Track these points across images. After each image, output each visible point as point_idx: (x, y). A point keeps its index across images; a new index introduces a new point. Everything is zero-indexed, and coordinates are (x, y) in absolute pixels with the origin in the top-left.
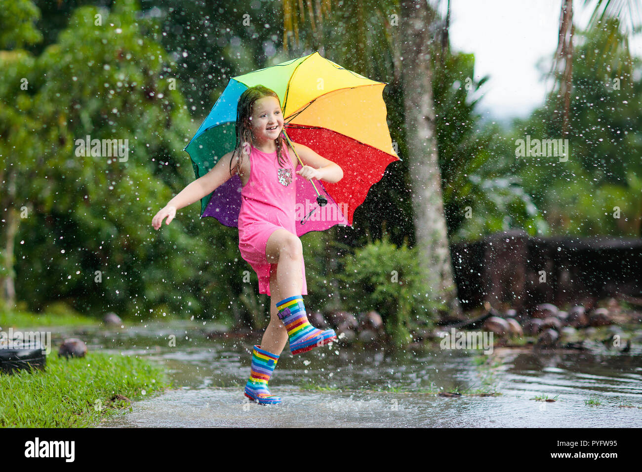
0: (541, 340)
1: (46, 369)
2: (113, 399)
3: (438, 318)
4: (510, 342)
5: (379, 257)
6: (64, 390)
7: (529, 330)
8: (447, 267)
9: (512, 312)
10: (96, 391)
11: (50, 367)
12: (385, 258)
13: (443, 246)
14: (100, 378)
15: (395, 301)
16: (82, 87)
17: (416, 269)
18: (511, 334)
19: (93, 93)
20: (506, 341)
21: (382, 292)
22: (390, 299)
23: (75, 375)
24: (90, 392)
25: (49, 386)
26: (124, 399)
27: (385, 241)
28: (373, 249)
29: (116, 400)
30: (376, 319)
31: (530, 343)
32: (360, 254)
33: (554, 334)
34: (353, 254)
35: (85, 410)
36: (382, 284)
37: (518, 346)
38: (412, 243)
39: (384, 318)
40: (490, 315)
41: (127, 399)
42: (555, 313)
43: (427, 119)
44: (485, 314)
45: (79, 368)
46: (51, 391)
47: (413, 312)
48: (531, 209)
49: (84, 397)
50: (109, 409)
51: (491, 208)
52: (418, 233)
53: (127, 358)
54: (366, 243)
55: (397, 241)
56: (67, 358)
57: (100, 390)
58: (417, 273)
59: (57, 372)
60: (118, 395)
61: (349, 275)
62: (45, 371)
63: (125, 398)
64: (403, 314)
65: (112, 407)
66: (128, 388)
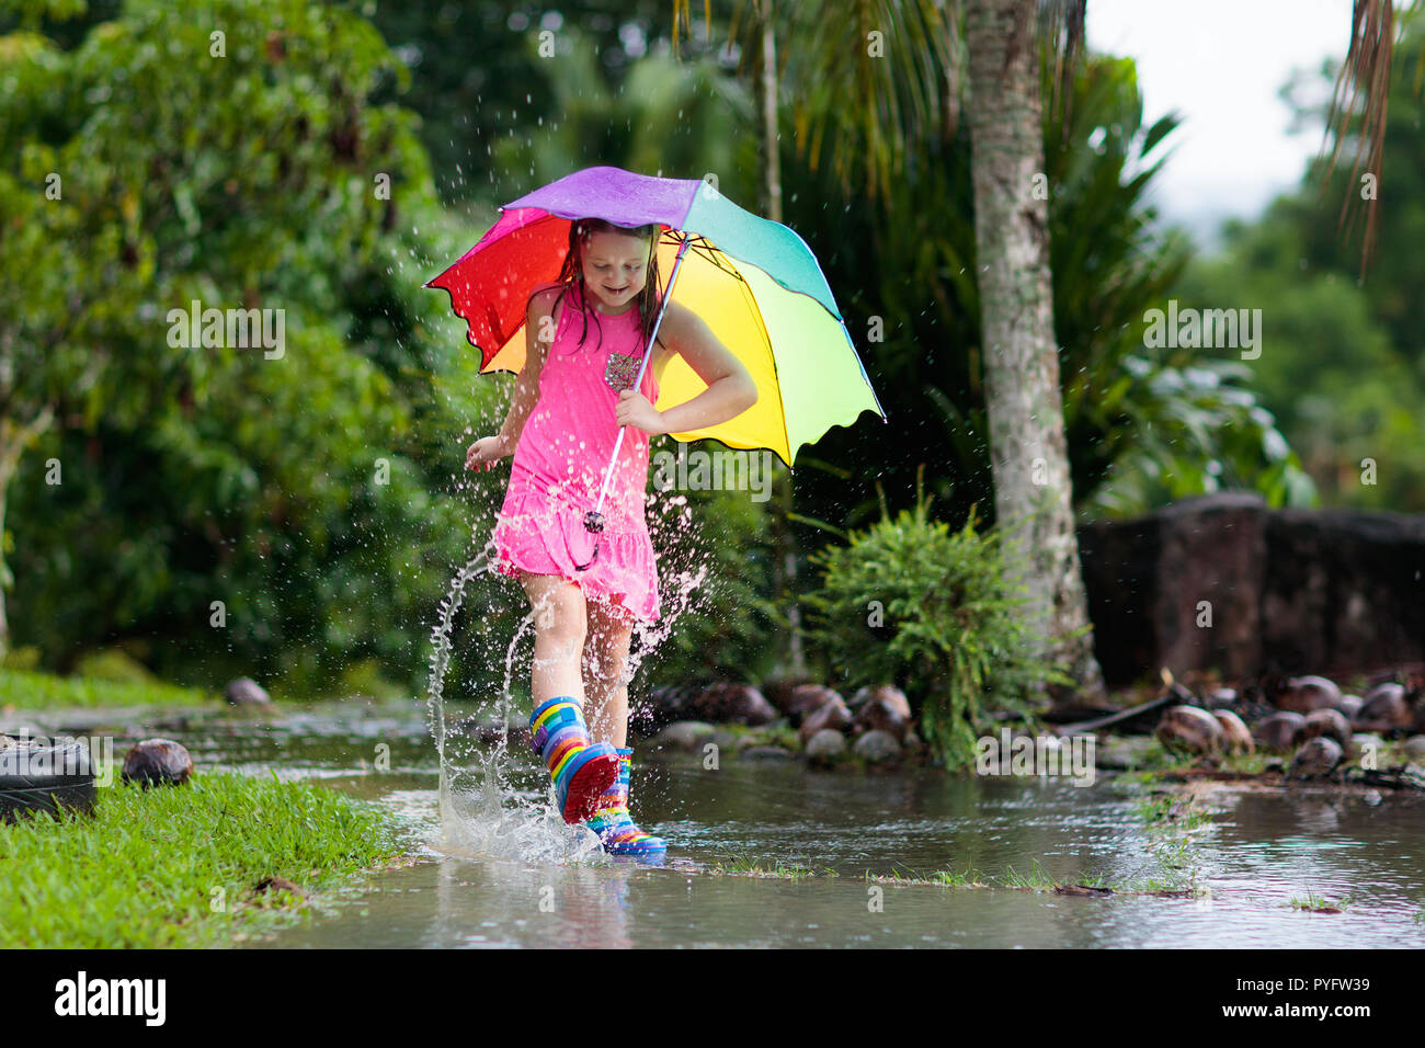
0: (1301, 762)
1: (97, 809)
2: (261, 887)
3: (1047, 706)
4: (1224, 767)
5: (907, 553)
6: (142, 861)
7: (1269, 739)
8: (1071, 580)
9: (1228, 694)
10: (220, 867)
11: (105, 806)
12: (921, 555)
13: (1062, 529)
14: (228, 834)
15: (945, 660)
16: (181, 123)
17: (999, 585)
18: (1227, 747)
19: (208, 140)
20: (1215, 764)
21: (913, 638)
22: (931, 656)
23: (167, 828)
24: (205, 868)
25: (105, 851)
26: (290, 889)
27: (921, 513)
28: (890, 532)
29: (269, 888)
30: (897, 704)
31: (1274, 768)
32: (862, 544)
33: (1332, 748)
34: (845, 544)
35: (193, 912)
36: (914, 618)
37: (1245, 777)
38: (987, 524)
39: (914, 701)
40: (1176, 700)
41: (295, 887)
42: (1335, 699)
43: (1030, 216)
44: (1162, 698)
45: (174, 809)
46: (111, 864)
47: (988, 688)
48: (1275, 443)
49: (191, 881)
50: (252, 910)
51: (1176, 440)
52: (1002, 497)
53: (291, 787)
54: (875, 518)
55: (950, 514)
56: (145, 785)
57: (228, 865)
58: (999, 596)
59: (123, 818)
60: (273, 876)
61: (834, 596)
62: (93, 816)
63: (290, 884)
64: (963, 693)
65: (259, 905)
66: (296, 861)
